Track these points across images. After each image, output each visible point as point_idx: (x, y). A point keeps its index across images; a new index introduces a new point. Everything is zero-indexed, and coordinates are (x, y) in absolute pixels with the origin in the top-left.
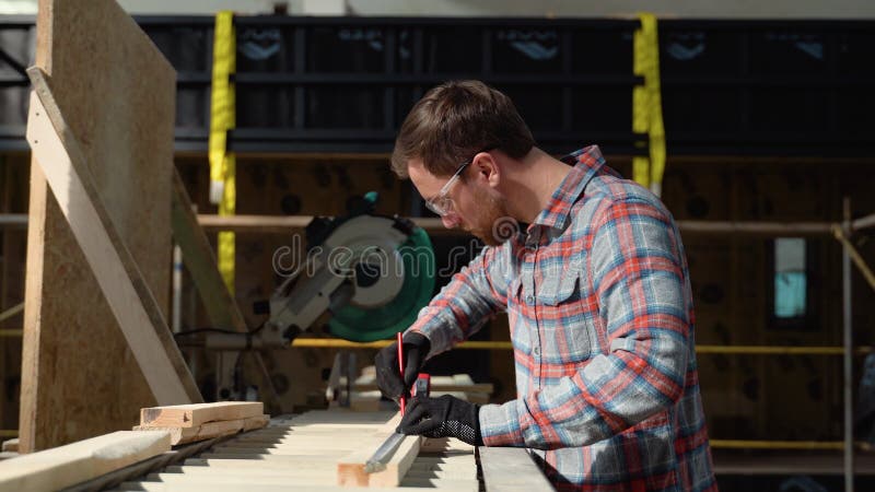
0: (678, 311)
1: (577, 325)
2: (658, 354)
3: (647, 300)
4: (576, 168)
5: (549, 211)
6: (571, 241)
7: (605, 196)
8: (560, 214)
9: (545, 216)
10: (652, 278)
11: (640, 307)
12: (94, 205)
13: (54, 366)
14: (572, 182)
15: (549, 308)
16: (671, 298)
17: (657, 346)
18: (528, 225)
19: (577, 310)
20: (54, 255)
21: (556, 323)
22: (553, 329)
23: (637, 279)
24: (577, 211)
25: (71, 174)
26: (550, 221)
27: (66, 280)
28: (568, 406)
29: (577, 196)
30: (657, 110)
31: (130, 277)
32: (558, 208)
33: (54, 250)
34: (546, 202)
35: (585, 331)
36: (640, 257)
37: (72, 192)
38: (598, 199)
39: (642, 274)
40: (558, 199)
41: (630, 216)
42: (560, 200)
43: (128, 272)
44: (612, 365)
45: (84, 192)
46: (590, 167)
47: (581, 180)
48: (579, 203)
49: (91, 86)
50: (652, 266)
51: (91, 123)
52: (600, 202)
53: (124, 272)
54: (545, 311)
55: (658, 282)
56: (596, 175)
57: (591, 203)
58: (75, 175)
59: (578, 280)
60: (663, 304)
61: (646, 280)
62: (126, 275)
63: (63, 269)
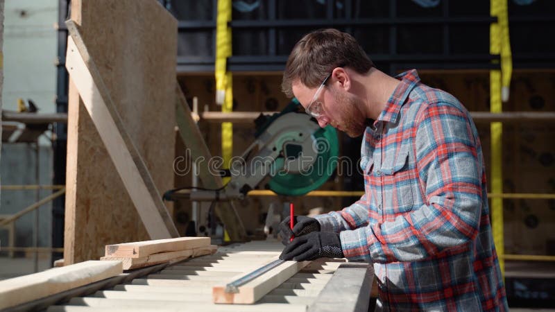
0: (473, 179)
1: (405, 187)
2: (459, 208)
3: (452, 173)
4: (402, 81)
5: (386, 111)
6: (402, 131)
7: (423, 101)
8: (393, 113)
9: (384, 115)
10: (455, 158)
11: (447, 178)
12: (108, 108)
13: (87, 212)
14: (401, 91)
15: (389, 177)
16: (469, 171)
17: (459, 203)
18: (374, 121)
19: (406, 177)
20: (86, 142)
21: (393, 186)
22: (391, 191)
23: (446, 159)
24: (405, 111)
25: (93, 89)
26: (387, 118)
27: (95, 157)
28: (400, 234)
29: (404, 100)
30: (506, 39)
31: (132, 155)
32: (393, 108)
33: (85, 137)
34: (385, 105)
35: (410, 191)
36: (446, 143)
37: (94, 101)
38: (419, 103)
39: (449, 155)
40: (391, 103)
41: (440, 115)
42: (393, 104)
43: (130, 152)
44: (431, 213)
45: (102, 100)
46: (412, 81)
47: (406, 90)
48: (406, 105)
49: (112, 32)
50: (455, 149)
51: (113, 56)
52: (421, 105)
53: (128, 152)
54: (386, 179)
55: (459, 161)
56: (416, 86)
57: (415, 106)
58: (97, 90)
59: (408, 157)
60: (463, 176)
61: (451, 159)
62: (129, 154)
63: (93, 150)
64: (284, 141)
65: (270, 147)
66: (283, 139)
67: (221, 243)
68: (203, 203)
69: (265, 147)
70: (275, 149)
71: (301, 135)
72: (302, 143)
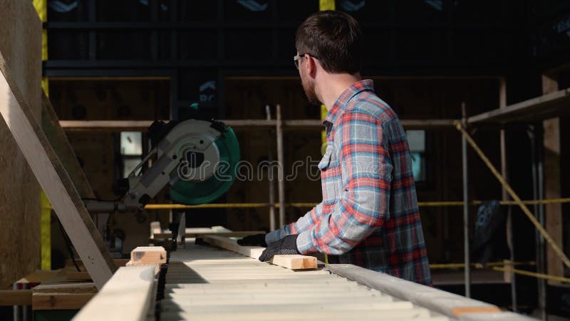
5: (331, 112)
32: (336, 110)
40: (336, 106)
46: (357, 88)
64: (183, 150)
65: (170, 155)
66: (183, 146)
67: (121, 256)
68: (99, 215)
69: (164, 155)
70: (175, 157)
71: (202, 142)
72: (204, 150)
